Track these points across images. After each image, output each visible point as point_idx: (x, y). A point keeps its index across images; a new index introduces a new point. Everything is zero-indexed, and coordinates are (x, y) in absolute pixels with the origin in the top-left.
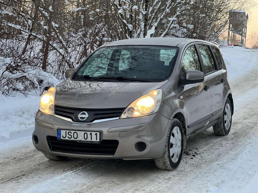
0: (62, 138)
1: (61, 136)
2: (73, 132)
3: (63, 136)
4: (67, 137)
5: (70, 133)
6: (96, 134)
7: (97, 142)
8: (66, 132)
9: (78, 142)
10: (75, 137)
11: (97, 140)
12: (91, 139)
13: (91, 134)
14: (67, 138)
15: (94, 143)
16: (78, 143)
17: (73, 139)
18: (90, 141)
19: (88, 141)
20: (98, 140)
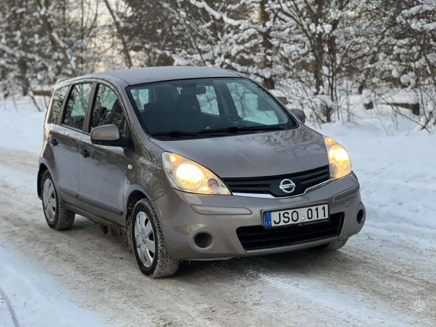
0: (273, 225)
1: (271, 223)
2: (290, 212)
3: (275, 222)
4: (282, 221)
5: (286, 215)
6: (324, 208)
7: (326, 219)
8: (280, 214)
9: (299, 225)
10: (295, 218)
11: (325, 216)
12: (318, 217)
13: (317, 209)
14: (282, 224)
15: (322, 221)
16: (300, 227)
17: (291, 222)
18: (316, 221)
19: (314, 221)
20: (327, 217)
